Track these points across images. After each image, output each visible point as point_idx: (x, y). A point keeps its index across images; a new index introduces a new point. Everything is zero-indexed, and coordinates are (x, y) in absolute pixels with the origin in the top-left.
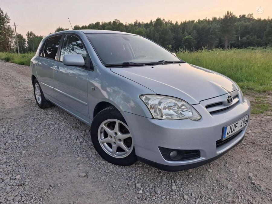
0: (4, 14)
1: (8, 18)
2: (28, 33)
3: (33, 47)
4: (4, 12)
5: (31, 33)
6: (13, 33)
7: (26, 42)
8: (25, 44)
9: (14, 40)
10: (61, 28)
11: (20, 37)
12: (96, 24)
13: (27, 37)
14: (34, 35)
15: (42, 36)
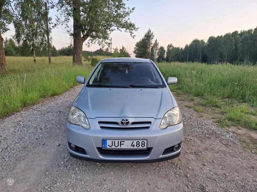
0: (151, 32)
1: (153, 35)
2: (169, 45)
3: (170, 57)
4: (151, 31)
5: (171, 45)
6: (157, 46)
7: (166, 53)
8: (164, 54)
9: (157, 51)
10: (197, 40)
11: (162, 48)
12: (233, 33)
13: (167, 48)
14: (173, 47)
15: (179, 47)
